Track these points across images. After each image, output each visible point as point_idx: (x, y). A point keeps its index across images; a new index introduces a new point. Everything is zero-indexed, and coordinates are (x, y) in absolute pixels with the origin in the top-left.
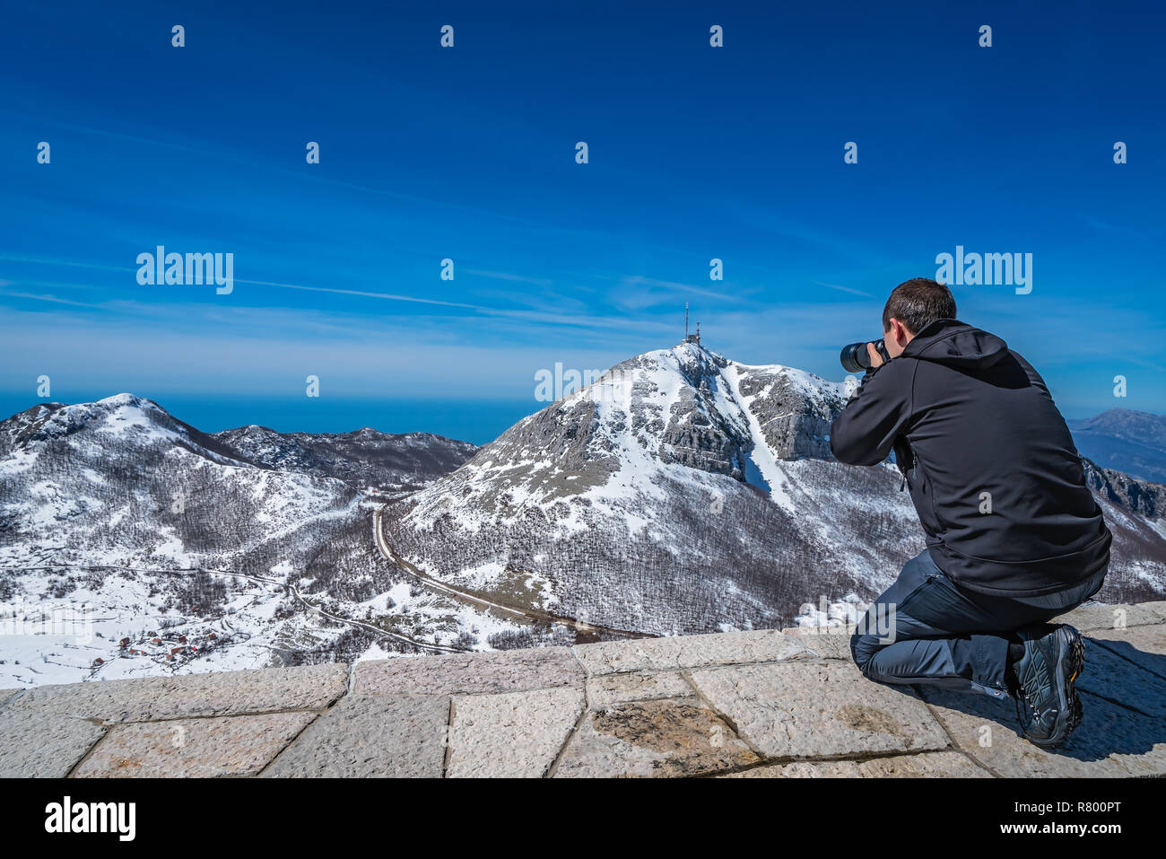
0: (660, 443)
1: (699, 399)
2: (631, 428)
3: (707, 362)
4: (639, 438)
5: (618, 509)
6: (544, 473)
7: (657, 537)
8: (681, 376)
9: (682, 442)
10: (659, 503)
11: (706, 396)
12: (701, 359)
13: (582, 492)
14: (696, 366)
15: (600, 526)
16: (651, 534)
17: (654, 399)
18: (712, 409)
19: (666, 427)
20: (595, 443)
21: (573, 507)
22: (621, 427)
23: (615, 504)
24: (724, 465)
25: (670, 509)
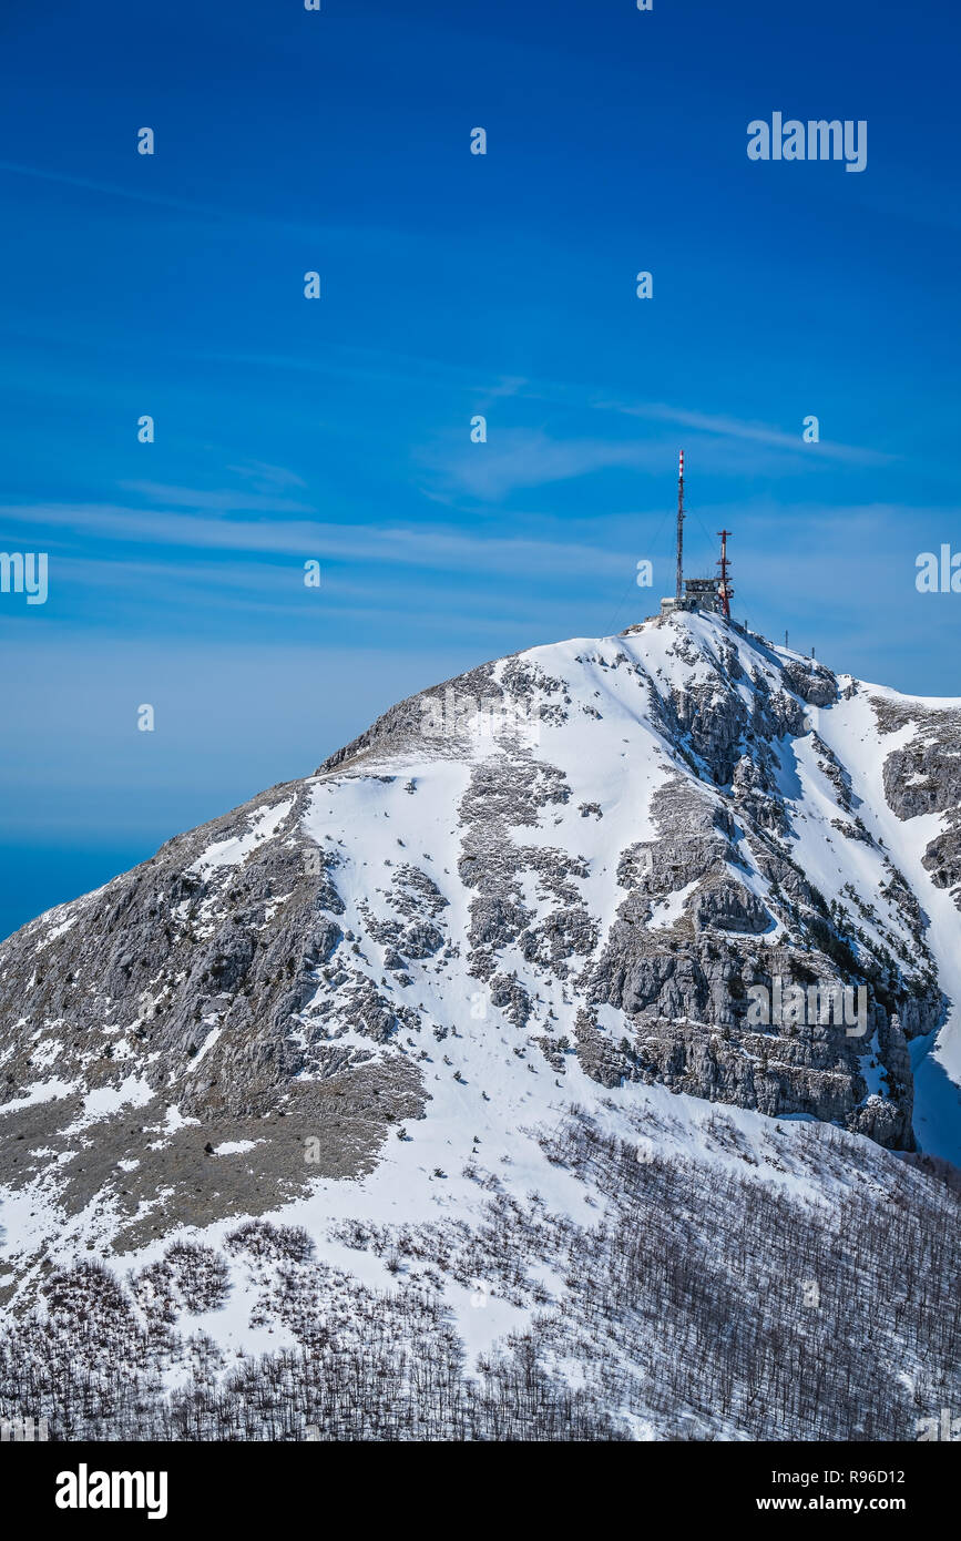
0: (581, 1003)
1: (730, 830)
2: (466, 948)
3: (760, 685)
4: (498, 984)
5: (417, 1266)
6: (125, 1131)
7: (573, 1375)
8: (657, 742)
9: (664, 1000)
10: (578, 1241)
11: (758, 817)
12: (736, 672)
13: (274, 1203)
14: (716, 699)
15: (346, 1339)
16: (546, 1365)
17: (554, 832)
18: (780, 865)
19: (604, 940)
20: (326, 1006)
21: (240, 1266)
22: (428, 941)
23: (405, 1247)
24: (828, 1088)
25: (622, 1263)
